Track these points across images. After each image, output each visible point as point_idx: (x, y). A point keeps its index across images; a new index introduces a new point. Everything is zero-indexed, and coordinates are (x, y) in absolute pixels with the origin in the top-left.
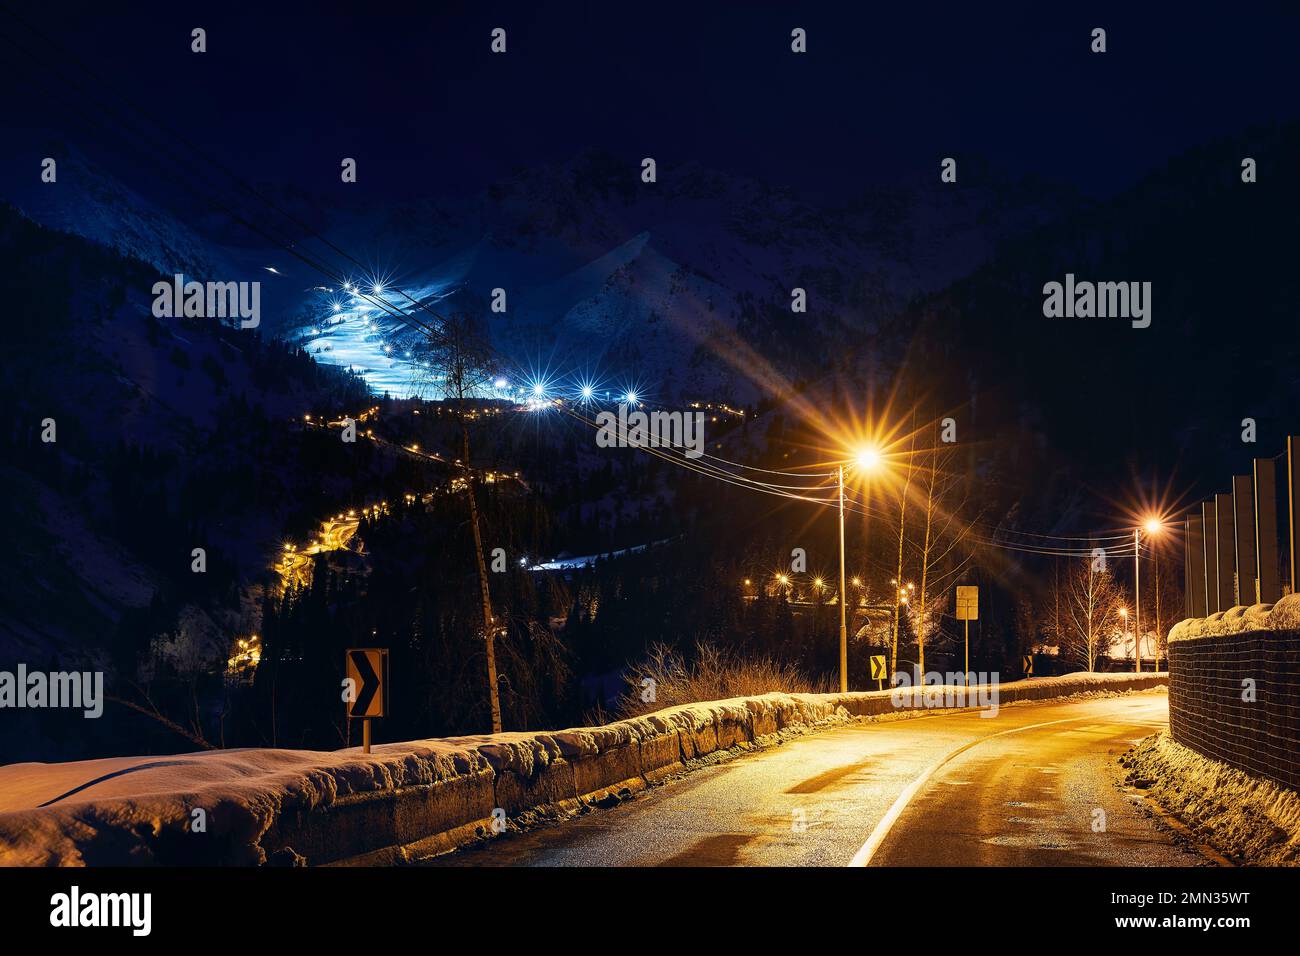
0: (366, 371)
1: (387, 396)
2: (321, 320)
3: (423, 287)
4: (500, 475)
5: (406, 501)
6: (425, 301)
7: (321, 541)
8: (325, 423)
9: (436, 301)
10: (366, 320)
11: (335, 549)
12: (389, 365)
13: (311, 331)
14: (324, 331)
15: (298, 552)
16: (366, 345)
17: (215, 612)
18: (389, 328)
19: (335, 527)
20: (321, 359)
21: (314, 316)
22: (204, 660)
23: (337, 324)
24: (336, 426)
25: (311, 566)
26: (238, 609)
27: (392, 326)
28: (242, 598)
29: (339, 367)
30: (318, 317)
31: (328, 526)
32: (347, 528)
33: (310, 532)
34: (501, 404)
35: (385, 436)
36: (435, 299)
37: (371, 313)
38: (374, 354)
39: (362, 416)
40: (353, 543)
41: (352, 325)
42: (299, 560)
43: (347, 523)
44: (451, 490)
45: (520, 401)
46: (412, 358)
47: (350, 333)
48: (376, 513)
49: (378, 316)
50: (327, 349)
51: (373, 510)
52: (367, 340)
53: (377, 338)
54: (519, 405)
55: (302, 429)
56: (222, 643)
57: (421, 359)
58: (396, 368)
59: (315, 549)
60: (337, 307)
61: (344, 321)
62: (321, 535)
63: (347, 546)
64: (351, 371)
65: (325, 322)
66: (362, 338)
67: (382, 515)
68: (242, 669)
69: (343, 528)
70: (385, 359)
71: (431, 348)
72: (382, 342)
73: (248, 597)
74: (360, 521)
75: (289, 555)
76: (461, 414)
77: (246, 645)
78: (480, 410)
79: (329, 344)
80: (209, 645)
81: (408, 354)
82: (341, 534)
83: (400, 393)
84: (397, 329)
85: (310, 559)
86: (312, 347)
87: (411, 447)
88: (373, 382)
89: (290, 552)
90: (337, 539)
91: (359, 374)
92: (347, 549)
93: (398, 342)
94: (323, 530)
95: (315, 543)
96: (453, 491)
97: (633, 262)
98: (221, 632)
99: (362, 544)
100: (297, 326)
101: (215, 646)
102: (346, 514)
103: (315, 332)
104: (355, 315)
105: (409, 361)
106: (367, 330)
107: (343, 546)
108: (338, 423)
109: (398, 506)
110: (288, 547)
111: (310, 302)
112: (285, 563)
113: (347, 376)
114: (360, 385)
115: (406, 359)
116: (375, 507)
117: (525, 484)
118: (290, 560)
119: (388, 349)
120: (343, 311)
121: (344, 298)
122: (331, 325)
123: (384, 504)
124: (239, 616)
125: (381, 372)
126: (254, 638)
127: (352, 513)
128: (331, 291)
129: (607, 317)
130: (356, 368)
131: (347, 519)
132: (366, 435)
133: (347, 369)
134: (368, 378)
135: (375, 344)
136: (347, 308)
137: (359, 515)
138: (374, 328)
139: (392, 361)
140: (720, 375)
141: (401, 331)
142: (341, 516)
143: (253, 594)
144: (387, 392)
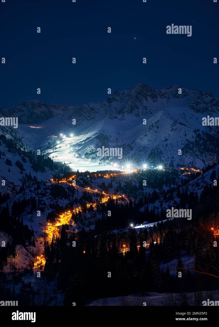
0: (69, 163)
1: (78, 171)
2: (53, 147)
3: (87, 134)
4: (118, 196)
5: (87, 206)
6: (88, 139)
7: (60, 222)
8: (58, 181)
9: (92, 138)
10: (69, 146)
11: (65, 224)
12: (77, 161)
13: (50, 151)
14: (55, 150)
15: (52, 225)
16: (69, 154)
17: (27, 247)
18: (76, 148)
19: (64, 216)
20: (54, 160)
21: (51, 146)
22: (25, 264)
23: (59, 148)
24: (62, 182)
25: (57, 230)
26: (34, 246)
27: (78, 147)
28: (36, 242)
29: (61, 162)
30: (52, 146)
31: (61, 216)
32: (68, 217)
33: (56, 219)
34: (117, 172)
35: (79, 185)
36: (91, 137)
37: (69, 143)
38: (72, 157)
39: (70, 178)
40: (70, 222)
41: (63, 148)
42: (53, 229)
43: (68, 215)
44: (102, 202)
45: (122, 171)
46: (85, 158)
47: (63, 151)
48: (77, 211)
49: (72, 144)
50: (56, 156)
51: (76, 210)
52: (69, 153)
53: (73, 152)
54: (122, 172)
55: (51, 184)
56: (30, 258)
57: (88, 158)
58: (79, 162)
59: (58, 224)
60: (58, 142)
61: (61, 147)
62: (60, 220)
63: (69, 223)
64: (65, 164)
65: (54, 147)
66: (68, 152)
67: (79, 212)
68: (39, 266)
69: (67, 217)
70: (76, 159)
71: (91, 154)
72: (74, 153)
73: (37, 242)
74: (72, 214)
75: (50, 227)
76: (103, 176)
77: (40, 258)
78: (109, 174)
79: (57, 155)
80: (26, 259)
81: (83, 157)
82: (66, 219)
83: (82, 170)
84: (79, 148)
85: (57, 228)
86: (51, 156)
87: (87, 188)
88: (72, 167)
89: (50, 226)
90: (65, 221)
91: (67, 164)
92: (69, 224)
93: (80, 153)
94: (60, 218)
95: (58, 222)
96: (103, 203)
97: (158, 121)
98: (29, 254)
99: (74, 222)
100: (45, 149)
101: (28, 259)
102: (67, 212)
103: (52, 151)
104: (65, 145)
105: (84, 159)
106: (69, 149)
107: (67, 223)
108: (63, 181)
109: (84, 209)
110: (49, 224)
111: (49, 141)
112: (49, 230)
113: (63, 165)
114: (68, 168)
115: (83, 158)
116: (77, 209)
117: (126, 199)
118: (50, 228)
119: (77, 155)
120: (60, 143)
121: (61, 139)
122: (57, 148)
123: (80, 208)
124: (35, 248)
125: (75, 163)
126: (42, 256)
127: (69, 212)
128: (56, 137)
129: (150, 140)
130: (66, 163)
131: (68, 214)
132: (72, 185)
133: (63, 163)
134: (71, 166)
135: (72, 154)
136: (62, 142)
137: (72, 212)
138: (71, 148)
139: (78, 159)
140: (190, 158)
141: (80, 149)
142: (66, 213)
143: (39, 241)
144: (78, 170)
